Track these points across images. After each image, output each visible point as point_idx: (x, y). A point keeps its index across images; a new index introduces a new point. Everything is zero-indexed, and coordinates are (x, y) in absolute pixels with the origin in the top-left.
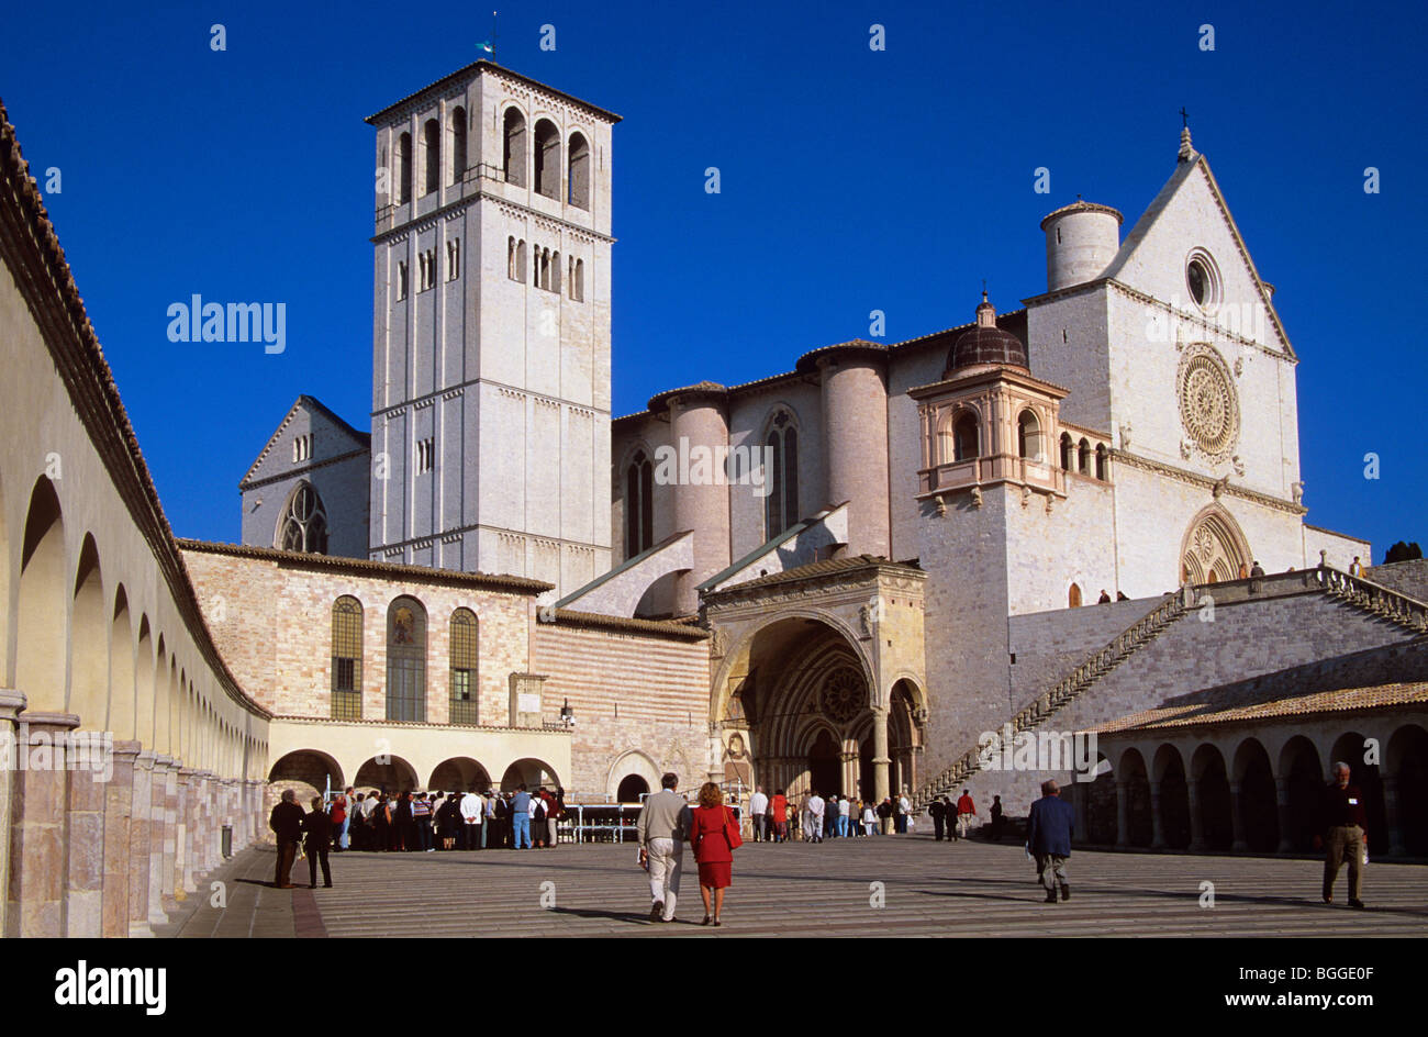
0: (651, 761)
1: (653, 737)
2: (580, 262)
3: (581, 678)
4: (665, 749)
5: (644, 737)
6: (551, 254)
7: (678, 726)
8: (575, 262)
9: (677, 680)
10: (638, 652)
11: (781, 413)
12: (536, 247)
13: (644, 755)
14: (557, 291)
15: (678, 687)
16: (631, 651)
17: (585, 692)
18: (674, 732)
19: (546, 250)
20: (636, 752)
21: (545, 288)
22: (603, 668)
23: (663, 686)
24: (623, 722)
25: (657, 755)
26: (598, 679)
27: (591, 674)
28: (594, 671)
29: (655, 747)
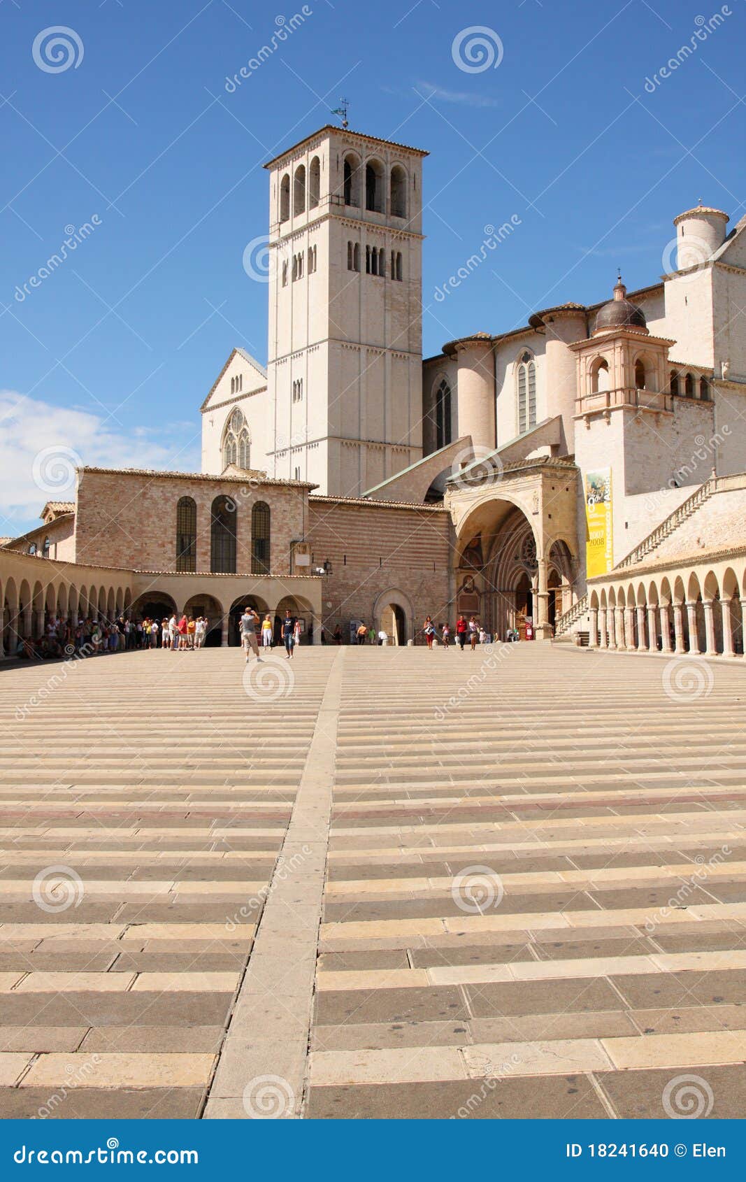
0: (405, 596)
1: (407, 579)
2: (399, 254)
3: (356, 542)
4: (415, 588)
5: (400, 579)
6: (378, 251)
7: (425, 572)
8: (396, 255)
9: (425, 541)
10: (397, 523)
11: (526, 353)
12: (368, 247)
13: (401, 591)
14: (382, 275)
15: (425, 546)
16: (392, 523)
17: (358, 551)
18: (423, 576)
19: (375, 249)
20: (395, 589)
21: (374, 273)
22: (372, 535)
23: (415, 546)
24: (386, 570)
25: (411, 591)
26: (368, 542)
27: (363, 539)
28: (365, 537)
29: (408, 586)
